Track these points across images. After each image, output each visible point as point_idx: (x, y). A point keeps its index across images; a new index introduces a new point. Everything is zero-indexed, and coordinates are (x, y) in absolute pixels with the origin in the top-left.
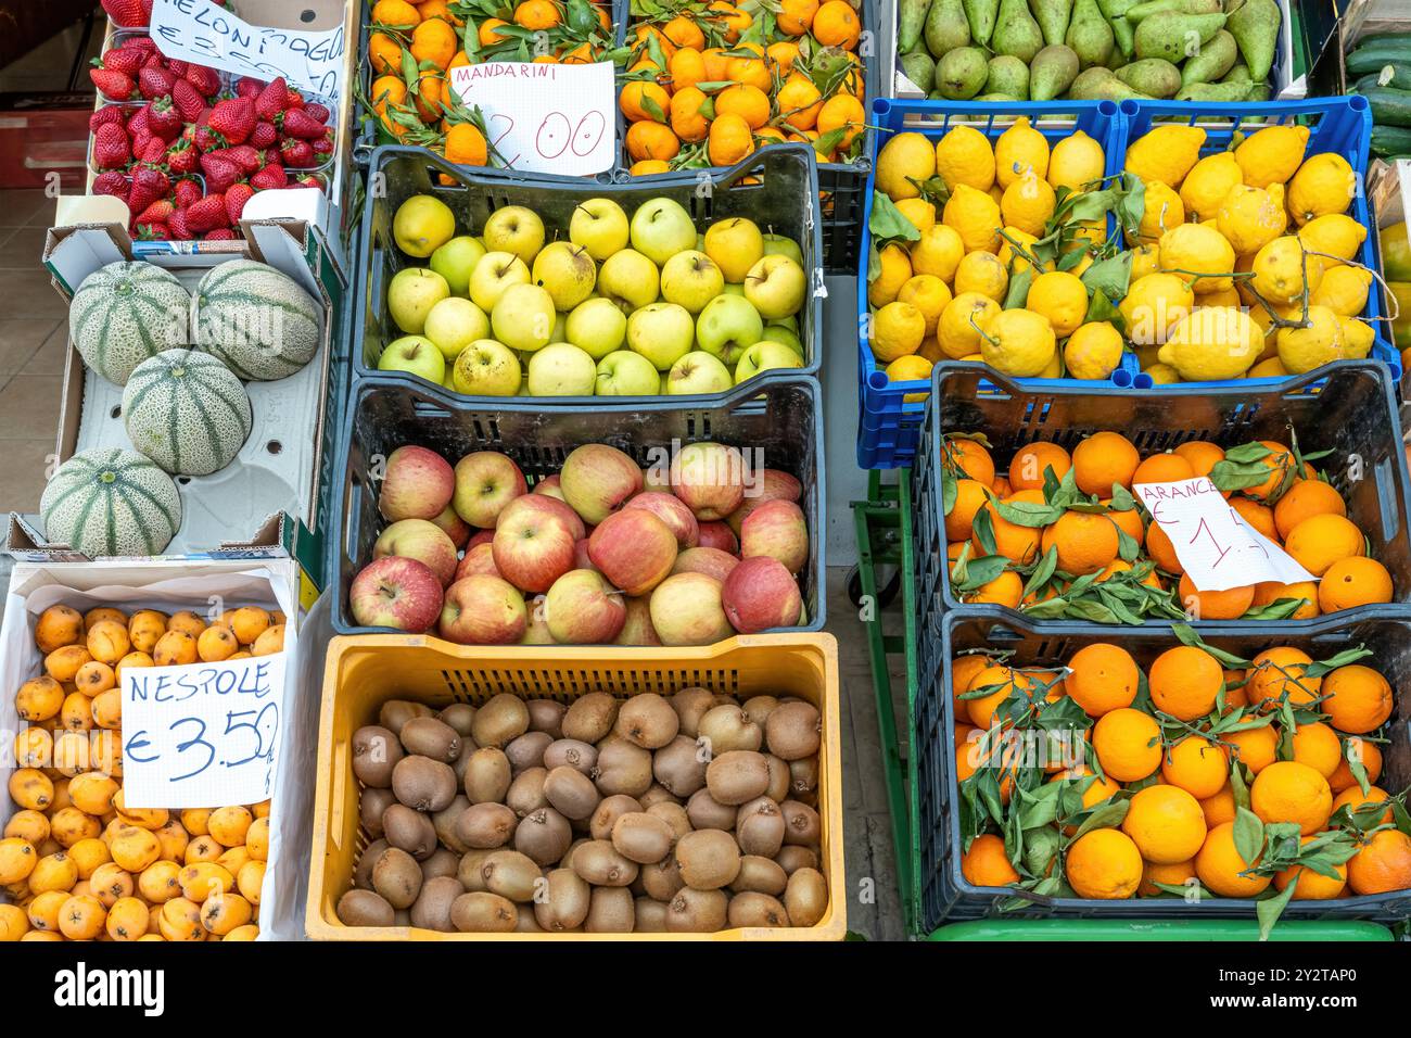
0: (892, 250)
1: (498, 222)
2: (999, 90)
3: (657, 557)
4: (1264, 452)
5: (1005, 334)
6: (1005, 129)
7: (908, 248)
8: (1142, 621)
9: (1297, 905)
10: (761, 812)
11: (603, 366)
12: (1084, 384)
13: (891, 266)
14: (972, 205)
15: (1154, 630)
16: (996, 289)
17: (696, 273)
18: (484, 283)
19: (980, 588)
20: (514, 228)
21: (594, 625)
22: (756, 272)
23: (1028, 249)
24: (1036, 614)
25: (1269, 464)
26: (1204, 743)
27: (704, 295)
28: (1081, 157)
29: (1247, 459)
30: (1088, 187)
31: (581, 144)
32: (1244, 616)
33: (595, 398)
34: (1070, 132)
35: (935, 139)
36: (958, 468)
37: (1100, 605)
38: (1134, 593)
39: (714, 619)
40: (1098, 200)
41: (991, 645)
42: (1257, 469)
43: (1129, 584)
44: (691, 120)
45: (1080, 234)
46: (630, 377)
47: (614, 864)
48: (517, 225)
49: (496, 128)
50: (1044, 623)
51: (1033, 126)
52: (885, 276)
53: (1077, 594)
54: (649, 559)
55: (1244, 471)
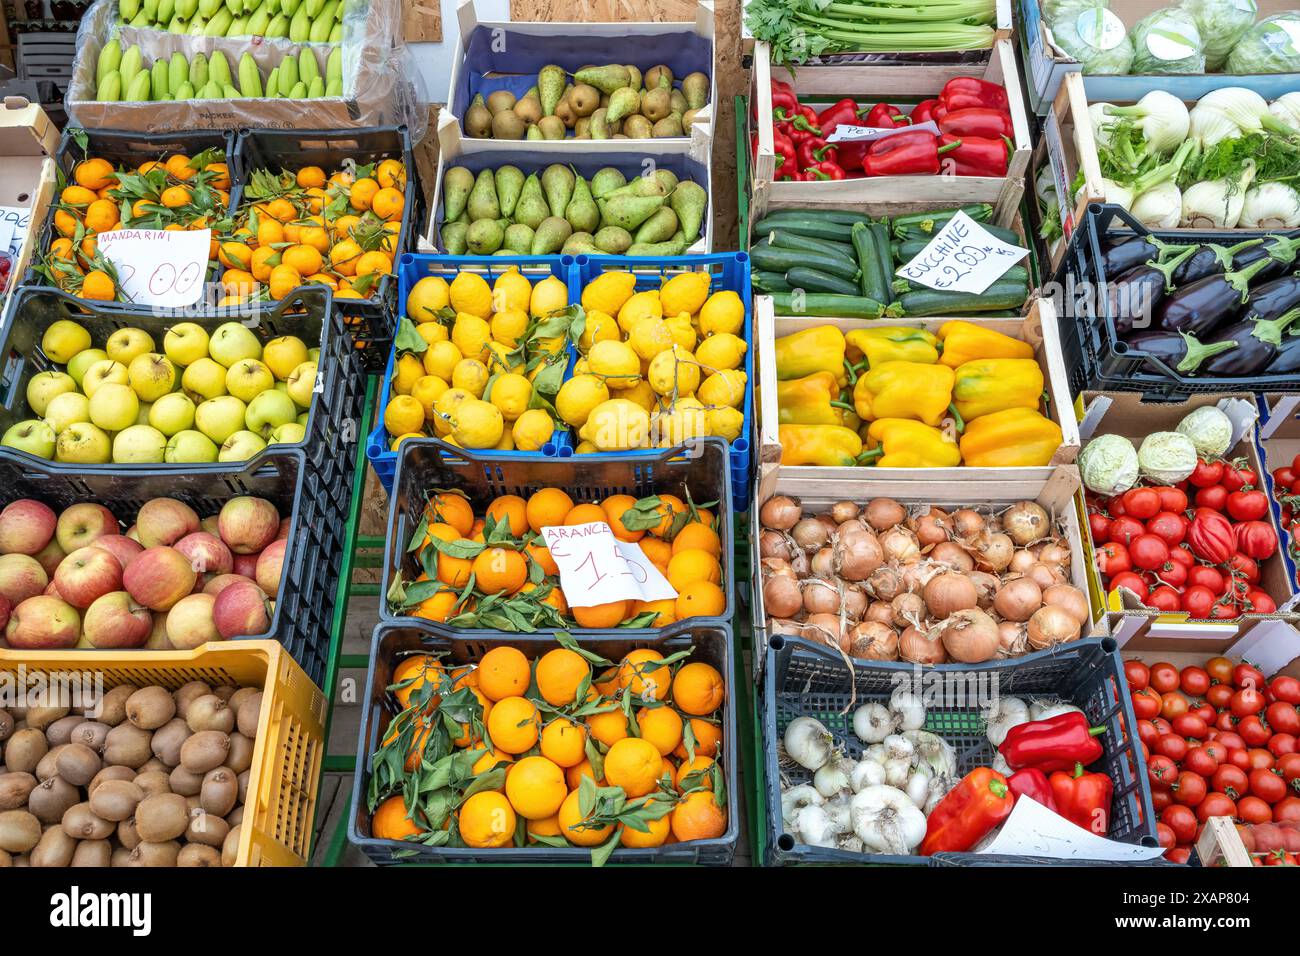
0: (407, 358)
1: (114, 340)
2: (510, 248)
3: (169, 582)
4: (657, 503)
5: (461, 419)
6: (500, 274)
7: (420, 357)
8: (535, 630)
9: (622, 852)
10: (214, 780)
11: (171, 441)
12: (522, 454)
13: (406, 369)
14: (470, 327)
15: (543, 637)
16: (477, 386)
17: (247, 375)
18: (91, 382)
19: (419, 605)
20: (126, 343)
21: (112, 634)
22: (293, 375)
23: (503, 358)
24: (458, 624)
25: (662, 512)
26: (568, 724)
27: (253, 390)
28: (551, 293)
29: (645, 508)
30: (552, 314)
31: (181, 285)
32: (618, 626)
33: (163, 465)
34: (545, 276)
35: (449, 281)
36: (438, 515)
37: (502, 618)
38: (531, 608)
39: (207, 628)
40: (556, 323)
41: (430, 648)
42: (652, 515)
43: (530, 602)
44: (262, 268)
45: (543, 347)
46: (189, 449)
47: (89, 821)
48: (131, 340)
49: (123, 273)
50: (463, 631)
51: (521, 273)
52: (402, 376)
53: (486, 609)
54: (162, 584)
55: (644, 517)
